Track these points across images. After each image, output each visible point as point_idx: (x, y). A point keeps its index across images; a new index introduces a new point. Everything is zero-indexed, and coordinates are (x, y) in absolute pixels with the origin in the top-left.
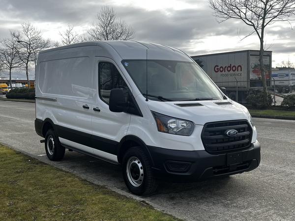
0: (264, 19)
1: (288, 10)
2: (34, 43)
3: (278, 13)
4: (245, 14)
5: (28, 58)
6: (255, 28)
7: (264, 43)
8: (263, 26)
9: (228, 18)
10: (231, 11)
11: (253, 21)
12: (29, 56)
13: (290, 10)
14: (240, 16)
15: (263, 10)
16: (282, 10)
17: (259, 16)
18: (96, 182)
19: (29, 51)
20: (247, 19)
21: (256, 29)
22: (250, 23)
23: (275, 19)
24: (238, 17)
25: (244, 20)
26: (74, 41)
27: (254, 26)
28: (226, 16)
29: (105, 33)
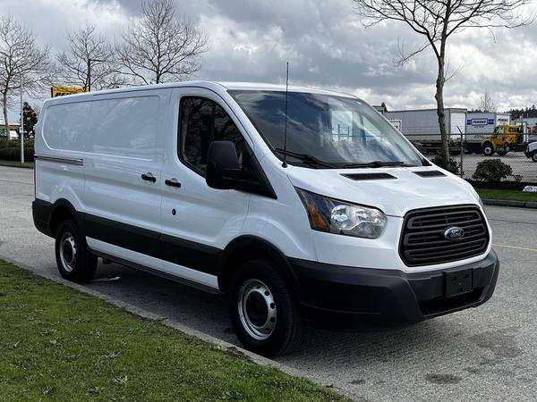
0: (446, 21)
1: (489, 8)
2: (18, 55)
3: (471, 12)
4: (413, 13)
5: (7, 82)
6: (429, 38)
7: (445, 67)
8: (444, 36)
9: (383, 18)
10: (388, 7)
11: (426, 26)
12: (9, 79)
13: (493, 7)
14: (404, 16)
15: (445, 7)
16: (478, 7)
17: (438, 16)
18: (143, 315)
19: (9, 69)
20: (416, 22)
21: (431, 41)
22: (422, 30)
23: (466, 23)
24: (399, 17)
25: (411, 22)
26: (95, 53)
27: (427, 34)
28: (378, 14)
29: (154, 40)
